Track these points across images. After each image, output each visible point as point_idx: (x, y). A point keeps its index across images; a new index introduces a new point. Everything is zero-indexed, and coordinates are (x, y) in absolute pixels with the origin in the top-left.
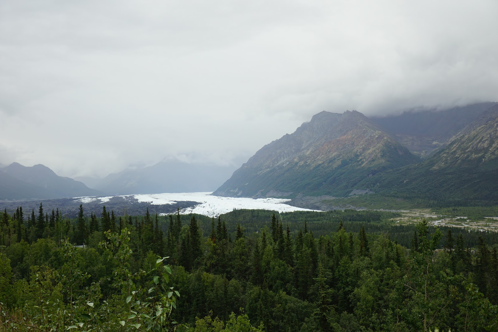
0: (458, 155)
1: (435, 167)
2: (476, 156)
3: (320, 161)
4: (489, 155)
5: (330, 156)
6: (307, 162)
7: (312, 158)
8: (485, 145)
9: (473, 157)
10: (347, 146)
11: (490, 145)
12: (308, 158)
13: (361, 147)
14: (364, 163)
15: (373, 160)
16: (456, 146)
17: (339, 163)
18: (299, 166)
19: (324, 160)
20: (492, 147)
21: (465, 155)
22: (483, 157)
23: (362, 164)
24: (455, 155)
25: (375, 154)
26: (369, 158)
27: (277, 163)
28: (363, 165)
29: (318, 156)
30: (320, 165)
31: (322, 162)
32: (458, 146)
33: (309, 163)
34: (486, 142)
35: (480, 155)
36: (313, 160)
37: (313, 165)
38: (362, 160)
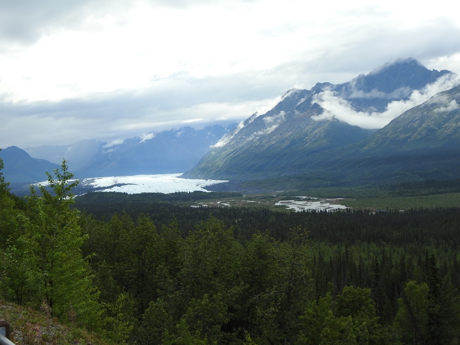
0: (389, 135)
1: (365, 148)
2: (404, 136)
3: (274, 141)
4: (416, 135)
5: (284, 136)
6: (263, 143)
7: (268, 138)
8: (415, 125)
9: (401, 137)
10: (302, 126)
11: (420, 125)
12: (264, 139)
13: (312, 127)
14: (308, 143)
15: (316, 141)
16: (391, 126)
17: (287, 143)
18: (255, 146)
19: (278, 140)
20: (421, 126)
21: (395, 136)
22: (410, 137)
23: (306, 144)
24: (386, 135)
25: (319, 134)
26: (313, 138)
27: (242, 143)
28: (306, 146)
29: (273, 136)
30: (273, 145)
31: (276, 142)
32: (393, 126)
33: (264, 144)
34: (417, 122)
35: (408, 135)
36: (268, 140)
37: (267, 145)
38: (307, 141)
